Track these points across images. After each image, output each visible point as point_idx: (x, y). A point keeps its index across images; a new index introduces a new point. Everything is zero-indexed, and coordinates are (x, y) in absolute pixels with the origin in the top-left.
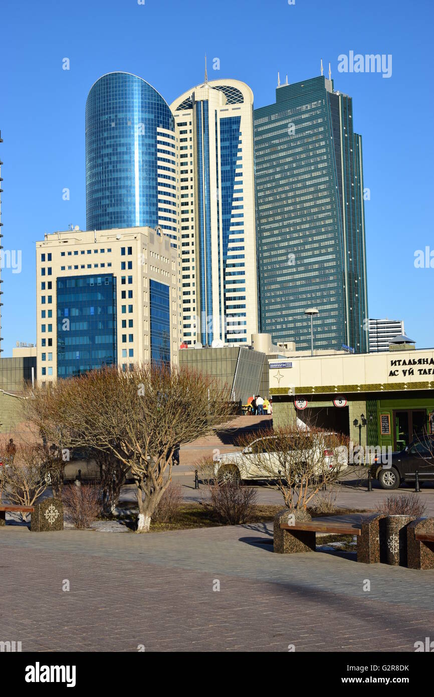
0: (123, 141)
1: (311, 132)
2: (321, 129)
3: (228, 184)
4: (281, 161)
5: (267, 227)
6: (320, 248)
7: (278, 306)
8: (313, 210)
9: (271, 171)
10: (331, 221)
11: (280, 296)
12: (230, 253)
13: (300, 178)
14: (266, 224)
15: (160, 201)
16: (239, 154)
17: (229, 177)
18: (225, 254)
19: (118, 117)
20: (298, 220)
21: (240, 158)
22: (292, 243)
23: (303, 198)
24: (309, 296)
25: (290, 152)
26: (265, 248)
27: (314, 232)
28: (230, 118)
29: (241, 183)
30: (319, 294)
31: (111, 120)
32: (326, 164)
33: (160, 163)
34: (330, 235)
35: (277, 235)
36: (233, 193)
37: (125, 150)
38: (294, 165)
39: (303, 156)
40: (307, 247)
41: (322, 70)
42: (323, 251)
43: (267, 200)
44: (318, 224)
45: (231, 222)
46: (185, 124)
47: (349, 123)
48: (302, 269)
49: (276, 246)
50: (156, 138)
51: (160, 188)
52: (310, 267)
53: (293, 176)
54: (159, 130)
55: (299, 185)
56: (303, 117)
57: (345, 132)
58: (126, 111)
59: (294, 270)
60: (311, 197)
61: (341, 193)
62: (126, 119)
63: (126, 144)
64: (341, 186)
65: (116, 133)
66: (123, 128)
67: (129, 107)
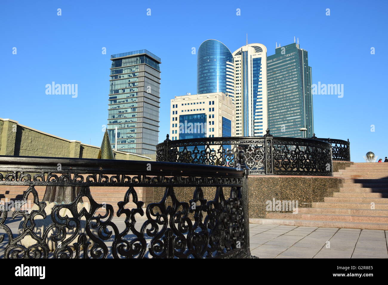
0: (212, 67)
1: (290, 65)
2: (295, 64)
3: (256, 85)
4: (278, 78)
5: (271, 105)
6: (294, 113)
8: (291, 98)
9: (273, 82)
10: (299, 102)
12: (256, 114)
13: (286, 84)
16: (261, 73)
17: (256, 82)
18: (254, 114)
19: (211, 57)
20: (285, 102)
21: (261, 75)
22: (282, 111)
23: (286, 93)
24: (289, 133)
25: (281, 74)
26: (270, 113)
27: (291, 106)
28: (257, 58)
29: (261, 85)
30: (293, 132)
31: (208, 59)
32: (297, 78)
33: (227, 76)
34: (298, 108)
35: (275, 108)
36: (258, 89)
37: (213, 71)
38: (283, 79)
39: (287, 75)
40: (288, 113)
41: (295, 40)
42: (295, 114)
43: (271, 93)
44: (293, 103)
45: (257, 101)
46: (238, 61)
47: (306, 62)
48: (286, 122)
49: (275, 112)
50: (226, 66)
51: (227, 87)
52: (289, 121)
53: (282, 83)
54: (228, 63)
55: (285, 87)
56: (287, 59)
57: (305, 65)
58: (214, 55)
59: (283, 122)
60: (290, 92)
61: (303, 90)
62: (214, 58)
63: (214, 68)
64: (303, 87)
65: (210, 64)
66: (212, 62)
67: (215, 53)
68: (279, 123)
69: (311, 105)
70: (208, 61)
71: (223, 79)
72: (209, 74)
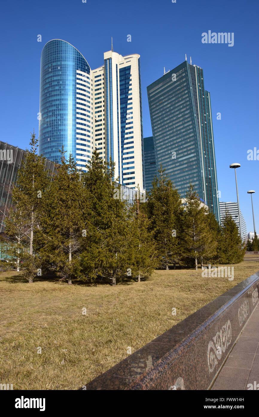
1: (180, 87)
2: (185, 84)
3: (124, 105)
4: (165, 108)
5: (159, 145)
6: (187, 151)
8: (182, 131)
10: (192, 135)
12: (125, 146)
13: (175, 114)
14: (159, 143)
15: (78, 113)
17: (124, 101)
18: (122, 147)
19: (53, 65)
20: (175, 138)
21: (131, 89)
23: (177, 125)
24: (182, 179)
25: (169, 101)
27: (183, 142)
28: (125, 68)
29: (131, 103)
30: (187, 177)
31: (49, 68)
32: (188, 103)
33: (78, 91)
34: (192, 143)
35: (164, 148)
36: (127, 110)
39: (176, 101)
40: (180, 151)
41: (186, 58)
42: (189, 152)
44: (185, 137)
45: (126, 127)
46: (100, 76)
47: (202, 83)
48: (178, 164)
49: (164, 154)
50: (76, 76)
51: (78, 106)
52: (182, 163)
54: (78, 72)
57: (199, 86)
58: (57, 61)
59: (174, 166)
60: (181, 123)
61: (198, 119)
62: (57, 66)
63: (57, 80)
64: (198, 115)
65: (51, 75)
66: (55, 71)
67: (59, 58)
68: (169, 167)
69: (212, 140)
70: (50, 70)
72: (50, 89)
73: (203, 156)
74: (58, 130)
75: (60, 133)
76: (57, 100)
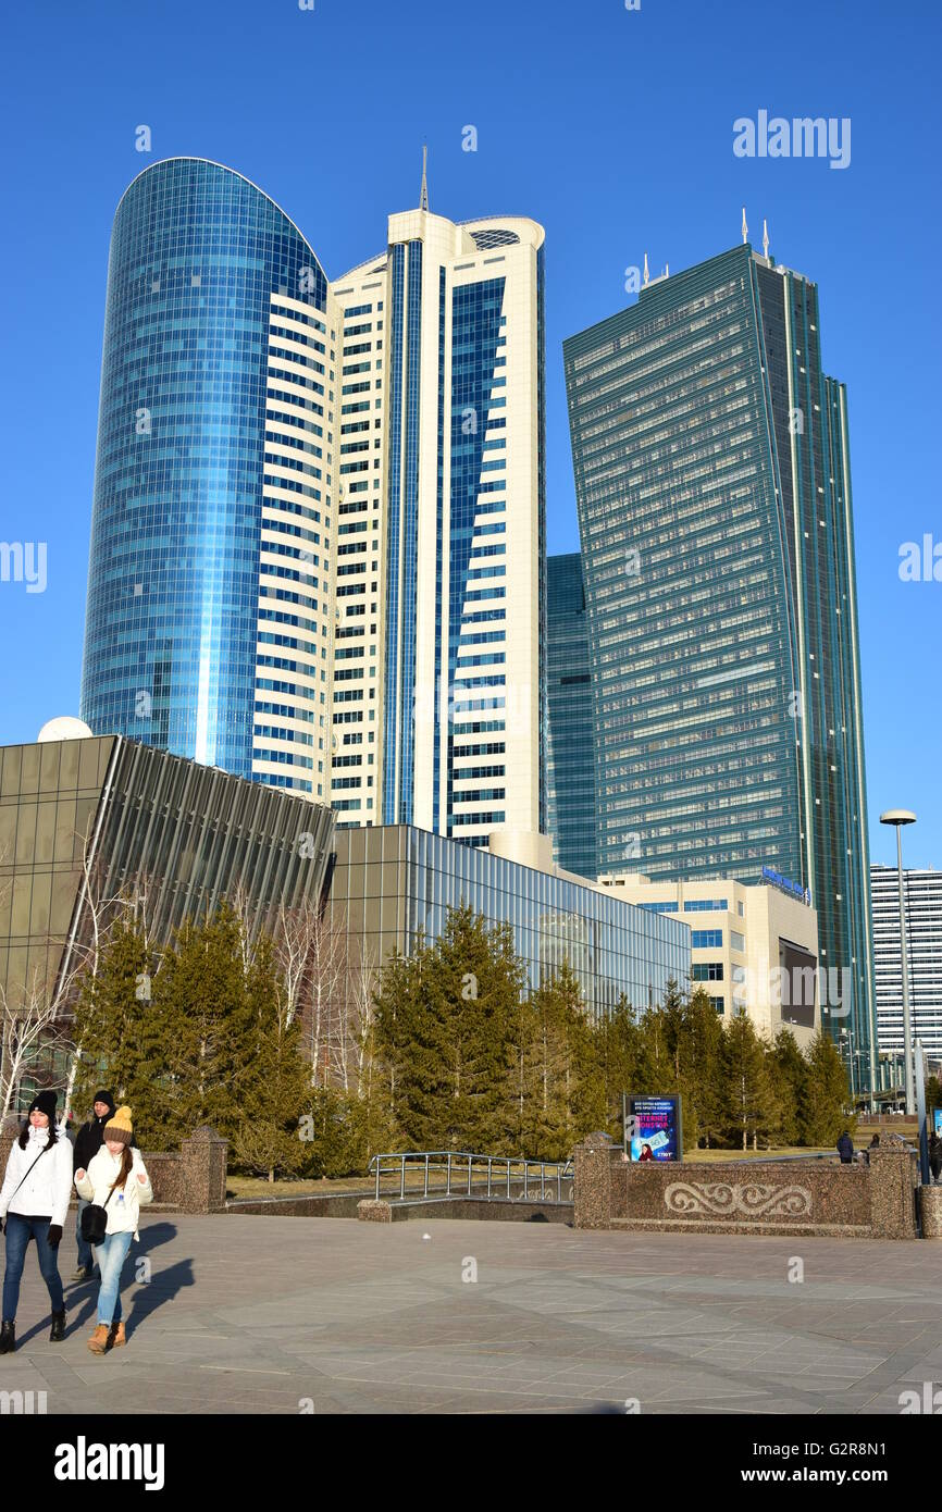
0: (177, 325)
1: (711, 361)
2: (737, 351)
3: (469, 449)
4: (644, 444)
5: (611, 607)
6: (737, 647)
7: (635, 802)
8: (717, 555)
9: (620, 470)
10: (764, 576)
11: (640, 776)
12: (468, 629)
13: (687, 478)
14: (609, 601)
15: (269, 480)
16: (498, 372)
18: (454, 631)
19: (170, 267)
20: (683, 583)
21: (502, 382)
22: (668, 640)
23: (693, 528)
24: (709, 771)
25: (665, 417)
26: (607, 659)
27: (722, 607)
28: (478, 285)
29: (501, 443)
30: (733, 765)
31: (152, 277)
32: (749, 436)
33: (273, 383)
34: (761, 613)
35: (634, 625)
36: (479, 471)
38: (674, 448)
39: (694, 422)
40: (705, 647)
41: (745, 234)
42: (745, 654)
43: (611, 541)
44: (731, 587)
45: (474, 545)
46: (368, 309)
47: (810, 345)
48: (692, 703)
49: (632, 651)
50: (267, 319)
51: (271, 448)
52: (711, 698)
53: (668, 476)
54: (277, 299)
55: (686, 495)
56: (694, 328)
57: (799, 361)
58: (190, 252)
59: (675, 708)
60: (714, 520)
61: (789, 507)
62: (188, 271)
63: (185, 333)
64: (787, 488)
65: (162, 307)
66: (179, 293)
67: (199, 240)
68: (652, 713)
69: (847, 601)
70: (156, 287)
71: (244, 400)
72: (153, 371)
73: (807, 676)
74: (182, 553)
75: (190, 564)
76: (180, 420)
